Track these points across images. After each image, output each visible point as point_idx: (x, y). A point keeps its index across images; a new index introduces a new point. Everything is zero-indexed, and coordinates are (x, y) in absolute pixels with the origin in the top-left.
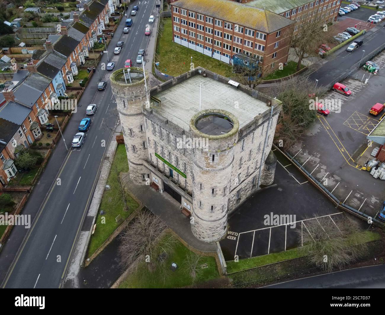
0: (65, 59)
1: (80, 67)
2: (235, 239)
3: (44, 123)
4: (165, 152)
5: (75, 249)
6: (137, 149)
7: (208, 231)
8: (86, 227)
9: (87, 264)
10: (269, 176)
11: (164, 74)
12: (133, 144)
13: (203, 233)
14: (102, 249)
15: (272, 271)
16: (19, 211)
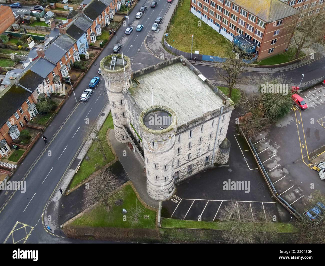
0: (91, 22)
1: (105, 29)
2: (177, 202)
3: (64, 76)
5: (62, 181)
6: (118, 116)
8: (73, 167)
9: (67, 194)
10: (222, 157)
11: (169, 46)
12: (115, 113)
13: (152, 192)
14: (80, 186)
15: (196, 234)
16: (33, 144)
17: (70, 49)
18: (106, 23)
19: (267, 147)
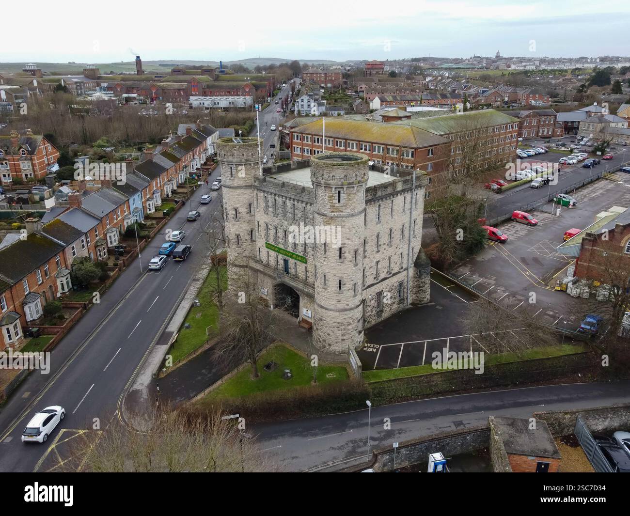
0: (148, 181)
1: (165, 200)
2: (375, 350)
3: (111, 245)
4: (279, 235)
5: (146, 361)
6: (241, 240)
7: (336, 330)
8: (163, 339)
9: (162, 376)
10: (422, 287)
12: (237, 233)
13: (329, 334)
14: (184, 362)
16: (70, 325)
17: (120, 205)
18: (166, 193)
19: (478, 280)
